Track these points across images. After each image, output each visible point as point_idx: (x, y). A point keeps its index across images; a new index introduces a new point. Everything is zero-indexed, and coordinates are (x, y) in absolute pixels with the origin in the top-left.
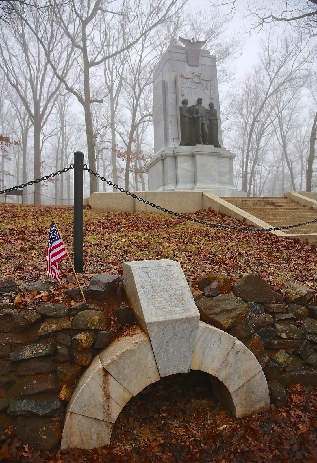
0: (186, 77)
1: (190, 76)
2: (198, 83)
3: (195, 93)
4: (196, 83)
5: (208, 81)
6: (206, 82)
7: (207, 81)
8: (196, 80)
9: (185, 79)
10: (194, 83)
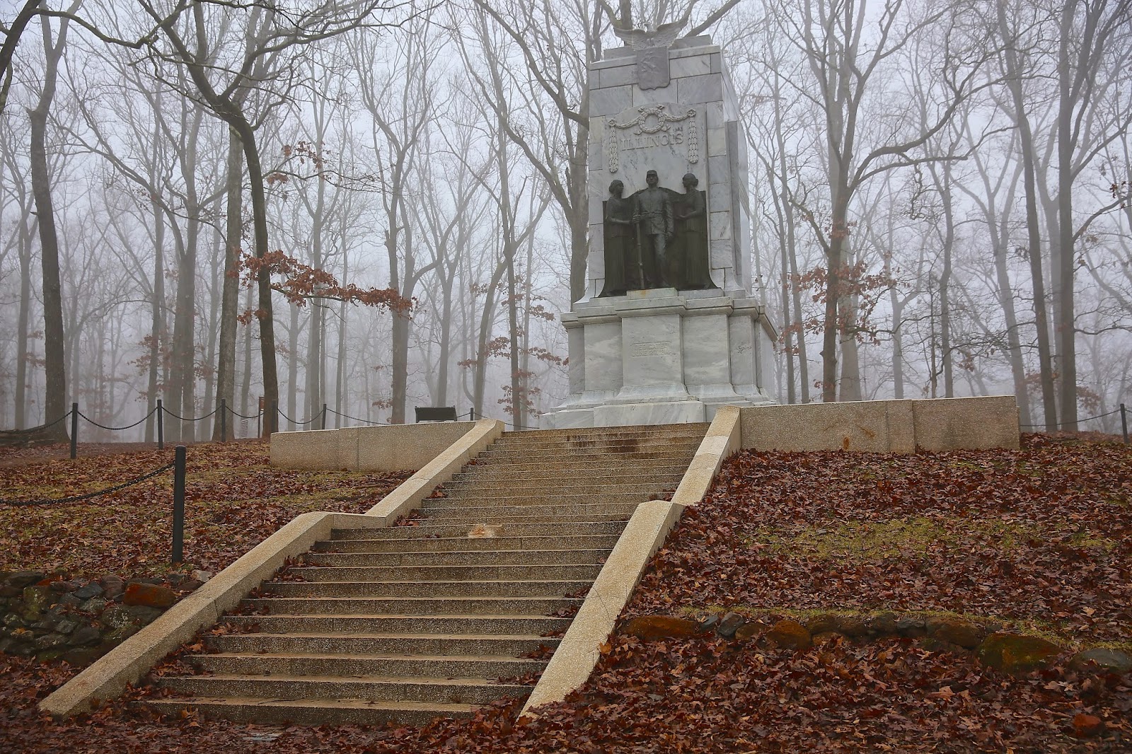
0: (622, 125)
1: (633, 121)
2: (653, 133)
3: (646, 159)
4: (649, 133)
5: (683, 119)
6: (677, 125)
7: (678, 121)
8: (650, 125)
9: (619, 131)
10: (644, 136)
